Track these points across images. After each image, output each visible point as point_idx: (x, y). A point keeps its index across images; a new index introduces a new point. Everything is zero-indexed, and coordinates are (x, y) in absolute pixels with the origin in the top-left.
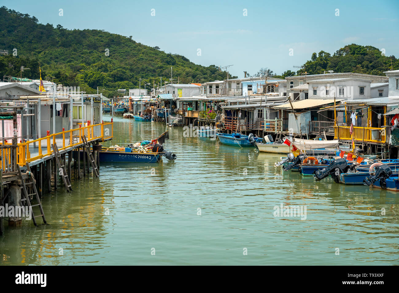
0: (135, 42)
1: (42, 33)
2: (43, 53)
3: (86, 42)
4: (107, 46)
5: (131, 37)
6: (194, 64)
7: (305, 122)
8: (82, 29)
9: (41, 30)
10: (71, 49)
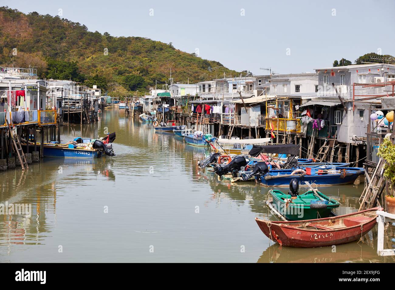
0: (174, 49)
1: (91, 40)
2: (90, 58)
3: (130, 48)
4: (148, 52)
5: (171, 43)
6: (229, 69)
7: (254, 116)
8: (126, 36)
9: (90, 37)
10: (116, 54)
